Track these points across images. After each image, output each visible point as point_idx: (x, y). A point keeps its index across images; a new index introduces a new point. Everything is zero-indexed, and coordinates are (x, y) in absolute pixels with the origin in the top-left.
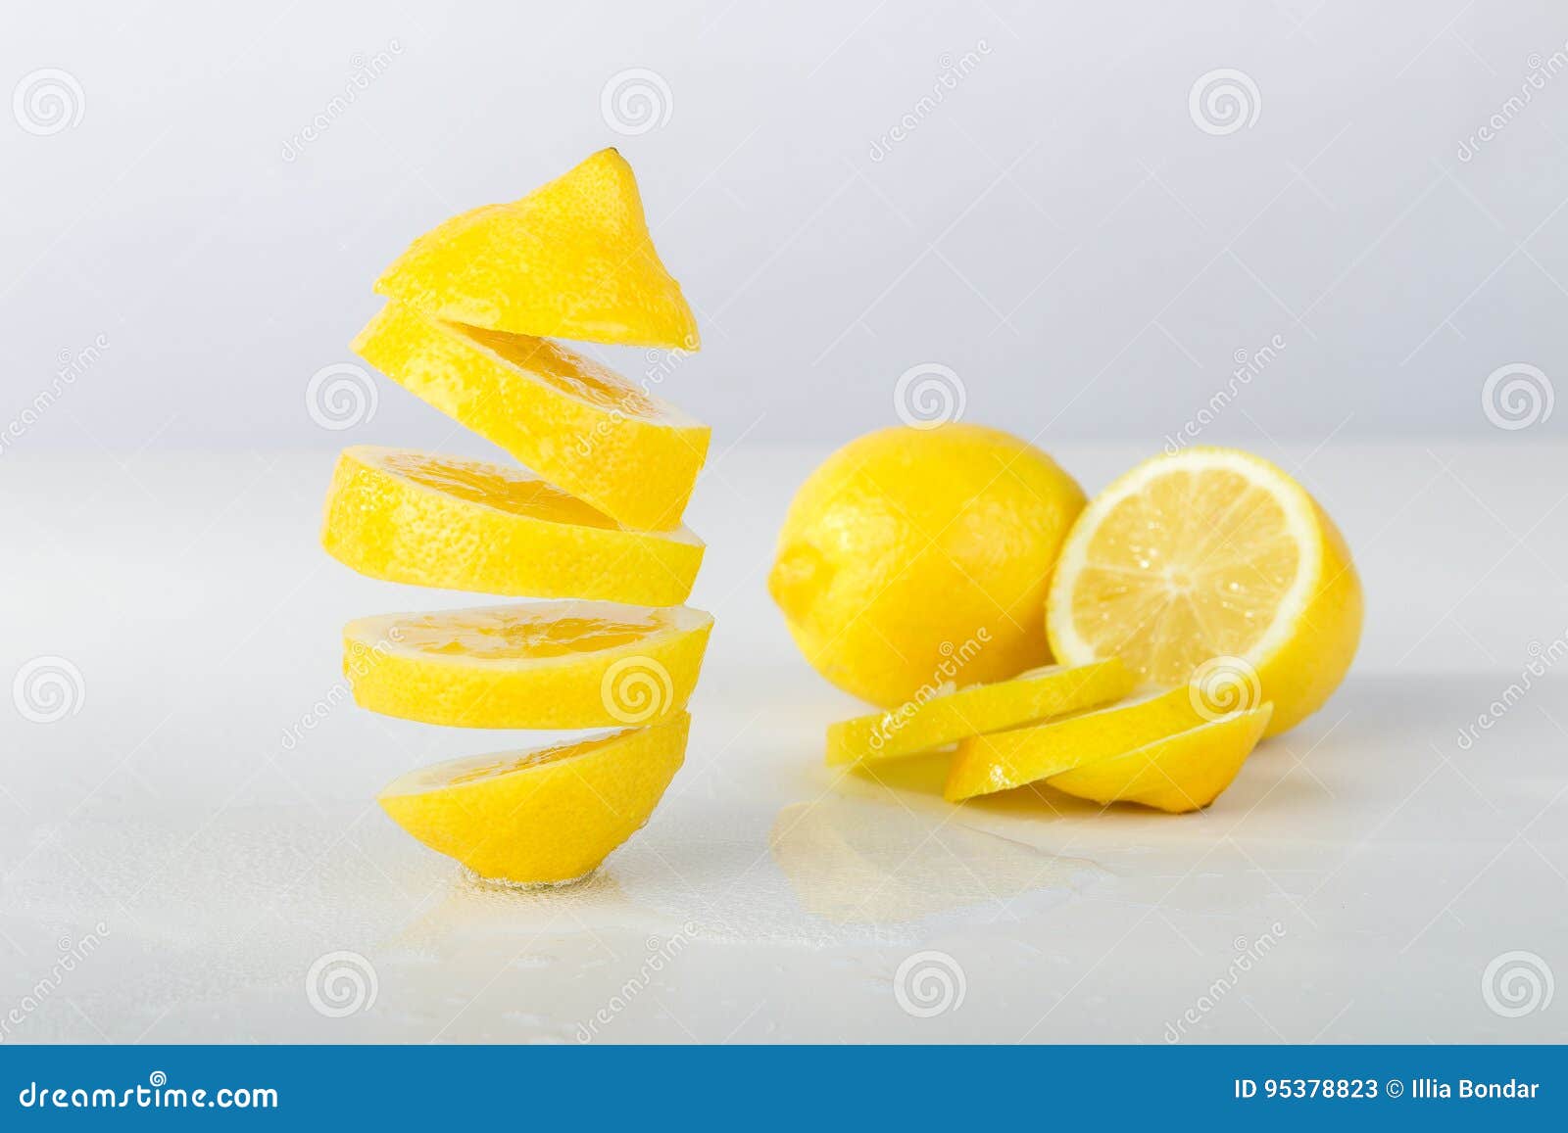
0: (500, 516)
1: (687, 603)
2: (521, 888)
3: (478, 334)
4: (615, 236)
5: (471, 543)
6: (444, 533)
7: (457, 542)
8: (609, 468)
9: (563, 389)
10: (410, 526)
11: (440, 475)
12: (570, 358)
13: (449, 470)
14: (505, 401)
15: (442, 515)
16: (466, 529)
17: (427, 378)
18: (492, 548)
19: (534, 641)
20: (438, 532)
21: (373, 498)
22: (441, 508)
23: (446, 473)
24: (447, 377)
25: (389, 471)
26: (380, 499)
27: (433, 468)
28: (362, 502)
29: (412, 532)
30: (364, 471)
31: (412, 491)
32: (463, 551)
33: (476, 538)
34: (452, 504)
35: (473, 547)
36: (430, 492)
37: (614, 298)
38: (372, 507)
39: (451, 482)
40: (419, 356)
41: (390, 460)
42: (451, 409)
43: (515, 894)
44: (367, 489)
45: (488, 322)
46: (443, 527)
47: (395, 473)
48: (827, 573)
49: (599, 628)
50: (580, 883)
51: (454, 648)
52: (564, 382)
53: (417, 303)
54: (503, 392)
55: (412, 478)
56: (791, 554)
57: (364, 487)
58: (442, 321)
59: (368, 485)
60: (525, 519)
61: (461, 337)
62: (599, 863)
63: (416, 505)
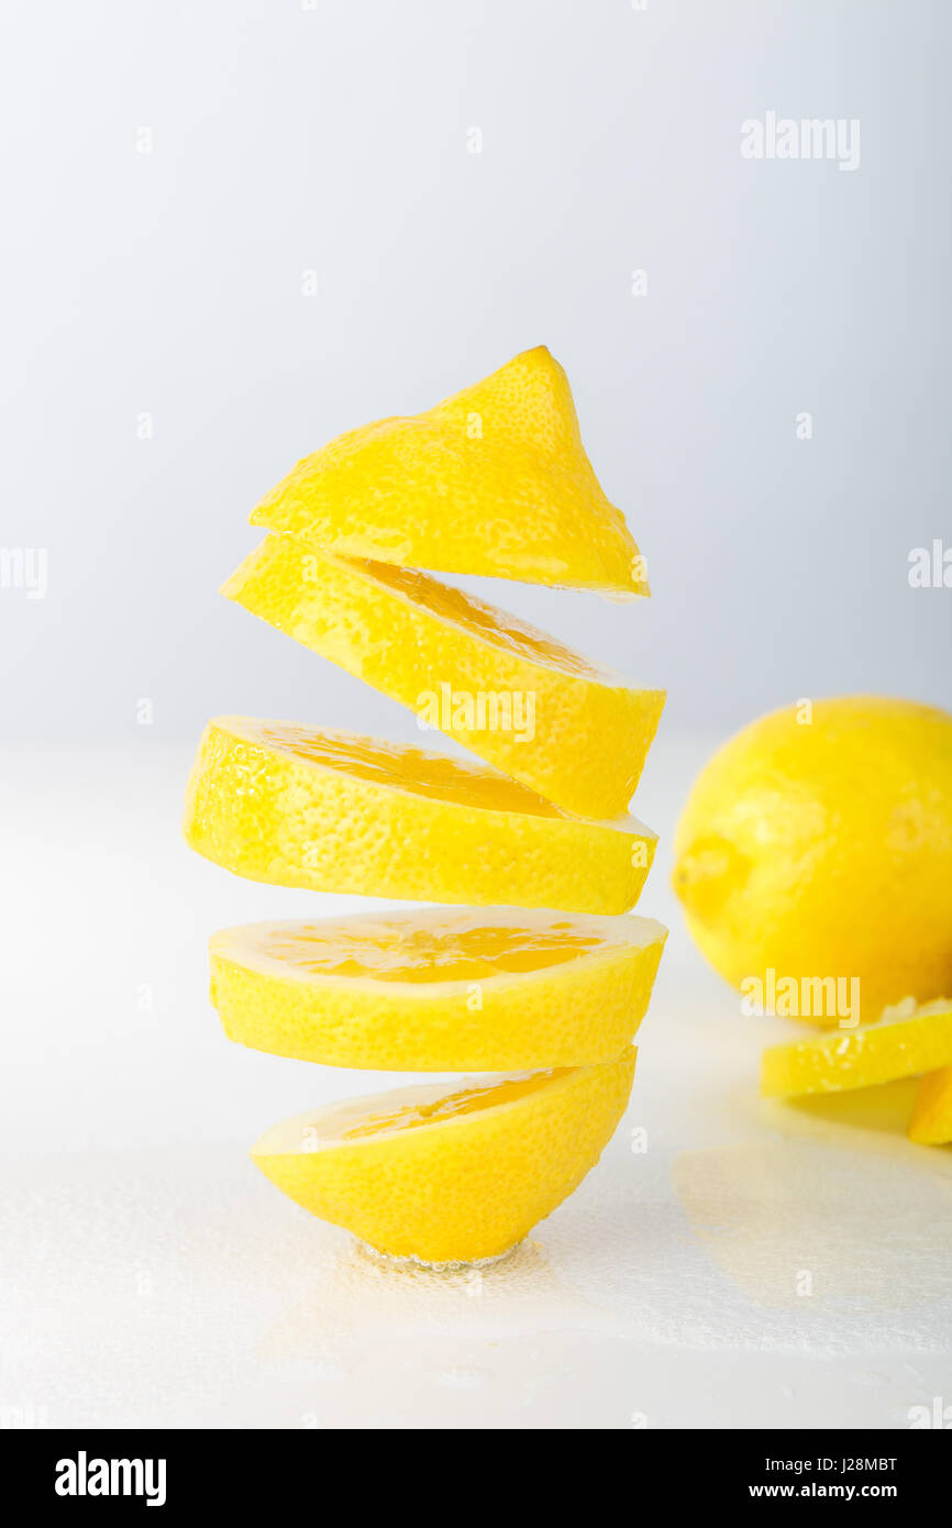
0: (415, 800)
1: (636, 911)
2: (430, 1268)
3: (383, 572)
4: (547, 451)
5: (379, 835)
6: (346, 823)
7: (362, 834)
8: (552, 740)
9: (493, 641)
10: (302, 813)
11: (330, 751)
12: (485, 607)
13: (338, 745)
14: (422, 655)
15: (343, 800)
16: (373, 818)
17: (323, 627)
18: (406, 842)
19: (445, 959)
20: (337, 822)
21: (253, 780)
22: (340, 791)
23: (337, 749)
24: (349, 625)
25: (271, 746)
26: (261, 780)
27: (319, 741)
28: (239, 783)
29: (303, 822)
30: (240, 746)
31: (302, 770)
32: (370, 845)
33: (386, 830)
34: (355, 786)
35: (382, 842)
36: (324, 772)
37: (553, 527)
38: (252, 791)
39: (346, 759)
40: (312, 599)
41: (268, 733)
42: (353, 664)
43: (425, 1277)
44: (245, 768)
45: (396, 556)
46: (344, 815)
47: (280, 748)
48: (741, 868)
49: (525, 940)
50: (505, 1261)
51: (351, 968)
52: (492, 634)
53: (307, 535)
54: (420, 644)
55: (300, 754)
56: (699, 847)
57: (241, 766)
58: (340, 557)
59: (247, 763)
60: (449, 805)
61: (364, 577)
62: (526, 1234)
63: (308, 788)
